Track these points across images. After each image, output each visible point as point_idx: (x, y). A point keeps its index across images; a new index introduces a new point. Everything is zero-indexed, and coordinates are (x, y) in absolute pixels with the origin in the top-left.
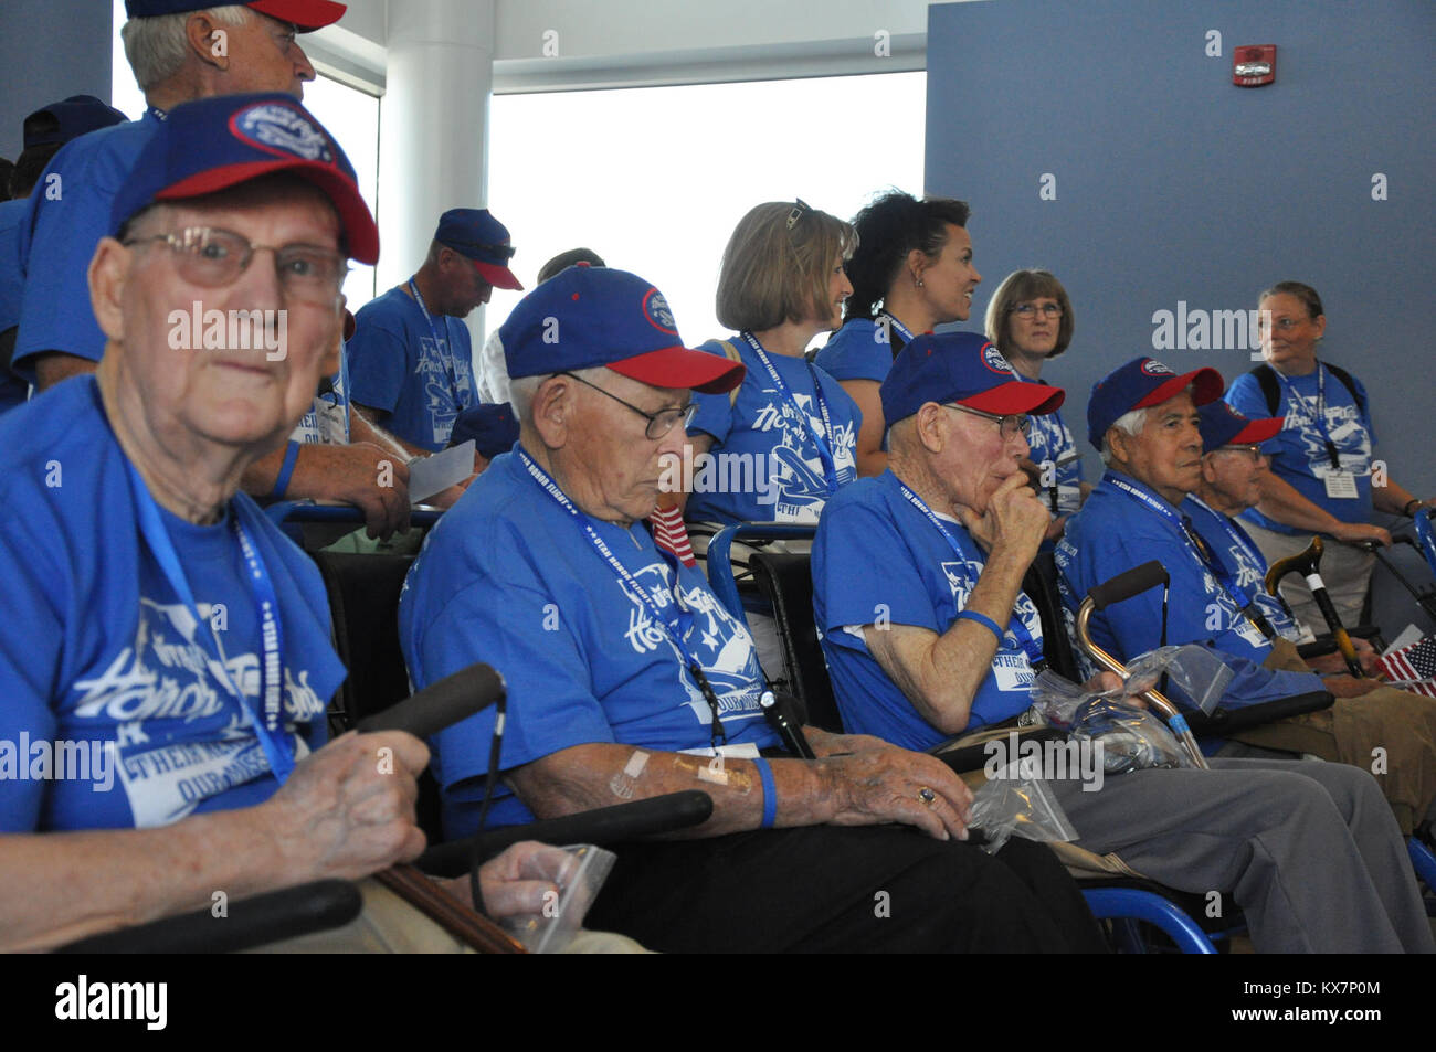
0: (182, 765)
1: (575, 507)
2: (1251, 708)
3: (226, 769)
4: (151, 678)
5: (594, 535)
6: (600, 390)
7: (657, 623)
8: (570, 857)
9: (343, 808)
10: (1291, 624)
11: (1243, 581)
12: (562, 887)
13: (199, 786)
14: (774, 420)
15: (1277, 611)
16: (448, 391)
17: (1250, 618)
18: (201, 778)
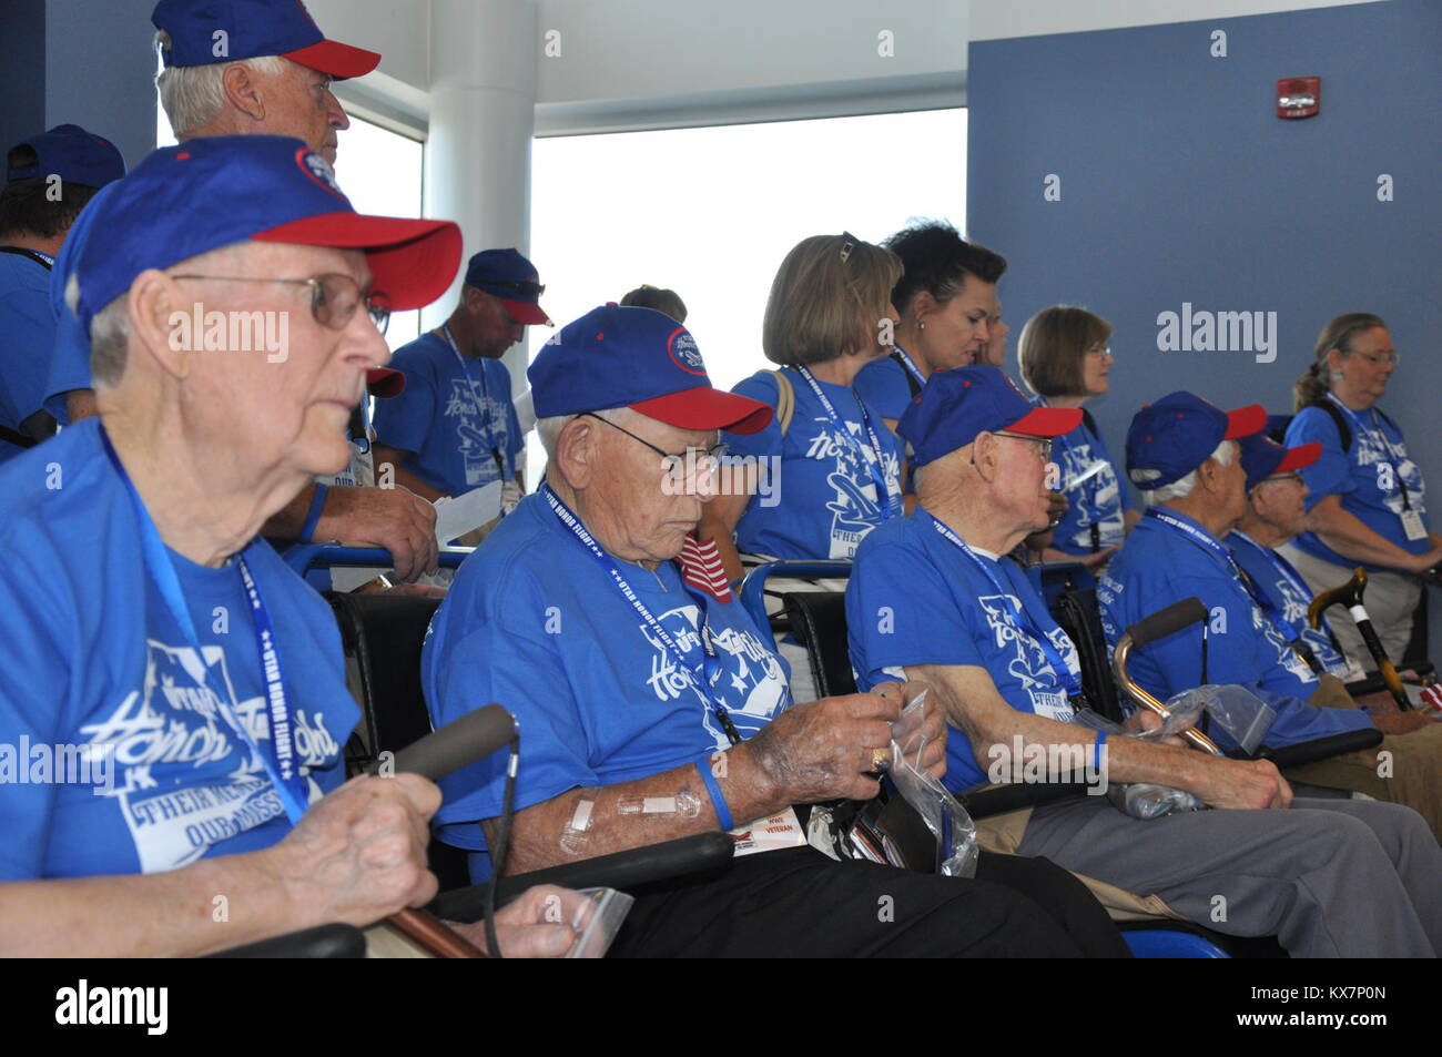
0: (191, 810)
1: (600, 549)
2: (1298, 746)
3: (236, 813)
4: (159, 722)
5: (619, 579)
6: (624, 431)
7: (683, 668)
8: (588, 901)
9: (353, 850)
10: (1342, 660)
11: (1290, 617)
12: (578, 930)
13: (207, 831)
14: (827, 449)
15: (1325, 647)
16: (482, 432)
17: (1298, 652)
18: (209, 822)
